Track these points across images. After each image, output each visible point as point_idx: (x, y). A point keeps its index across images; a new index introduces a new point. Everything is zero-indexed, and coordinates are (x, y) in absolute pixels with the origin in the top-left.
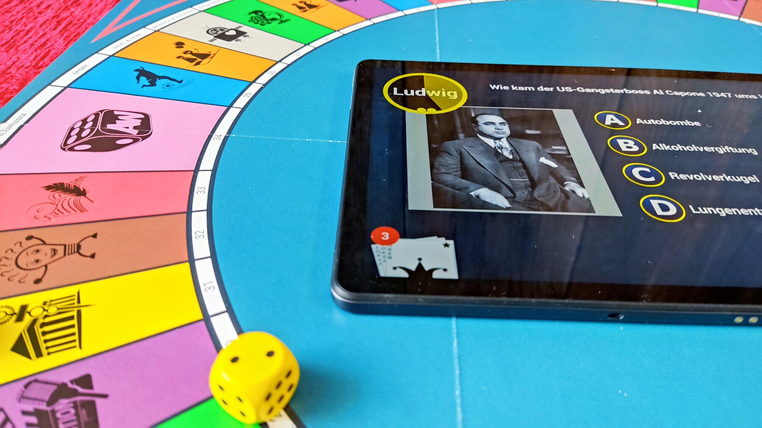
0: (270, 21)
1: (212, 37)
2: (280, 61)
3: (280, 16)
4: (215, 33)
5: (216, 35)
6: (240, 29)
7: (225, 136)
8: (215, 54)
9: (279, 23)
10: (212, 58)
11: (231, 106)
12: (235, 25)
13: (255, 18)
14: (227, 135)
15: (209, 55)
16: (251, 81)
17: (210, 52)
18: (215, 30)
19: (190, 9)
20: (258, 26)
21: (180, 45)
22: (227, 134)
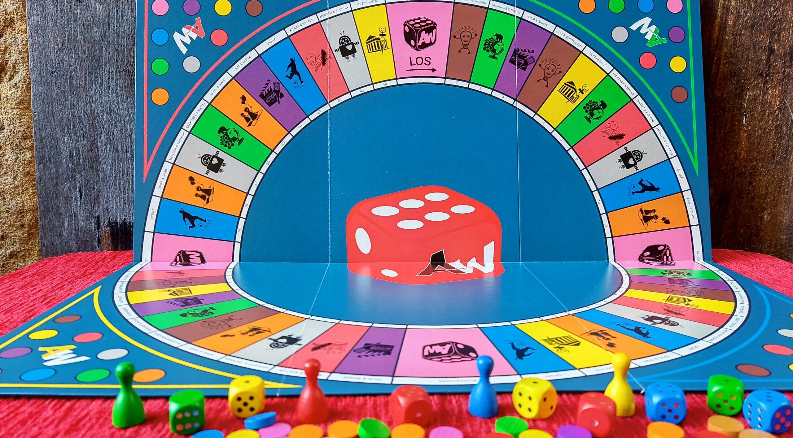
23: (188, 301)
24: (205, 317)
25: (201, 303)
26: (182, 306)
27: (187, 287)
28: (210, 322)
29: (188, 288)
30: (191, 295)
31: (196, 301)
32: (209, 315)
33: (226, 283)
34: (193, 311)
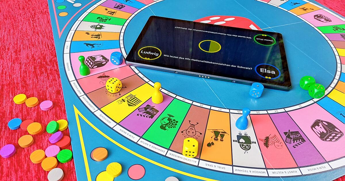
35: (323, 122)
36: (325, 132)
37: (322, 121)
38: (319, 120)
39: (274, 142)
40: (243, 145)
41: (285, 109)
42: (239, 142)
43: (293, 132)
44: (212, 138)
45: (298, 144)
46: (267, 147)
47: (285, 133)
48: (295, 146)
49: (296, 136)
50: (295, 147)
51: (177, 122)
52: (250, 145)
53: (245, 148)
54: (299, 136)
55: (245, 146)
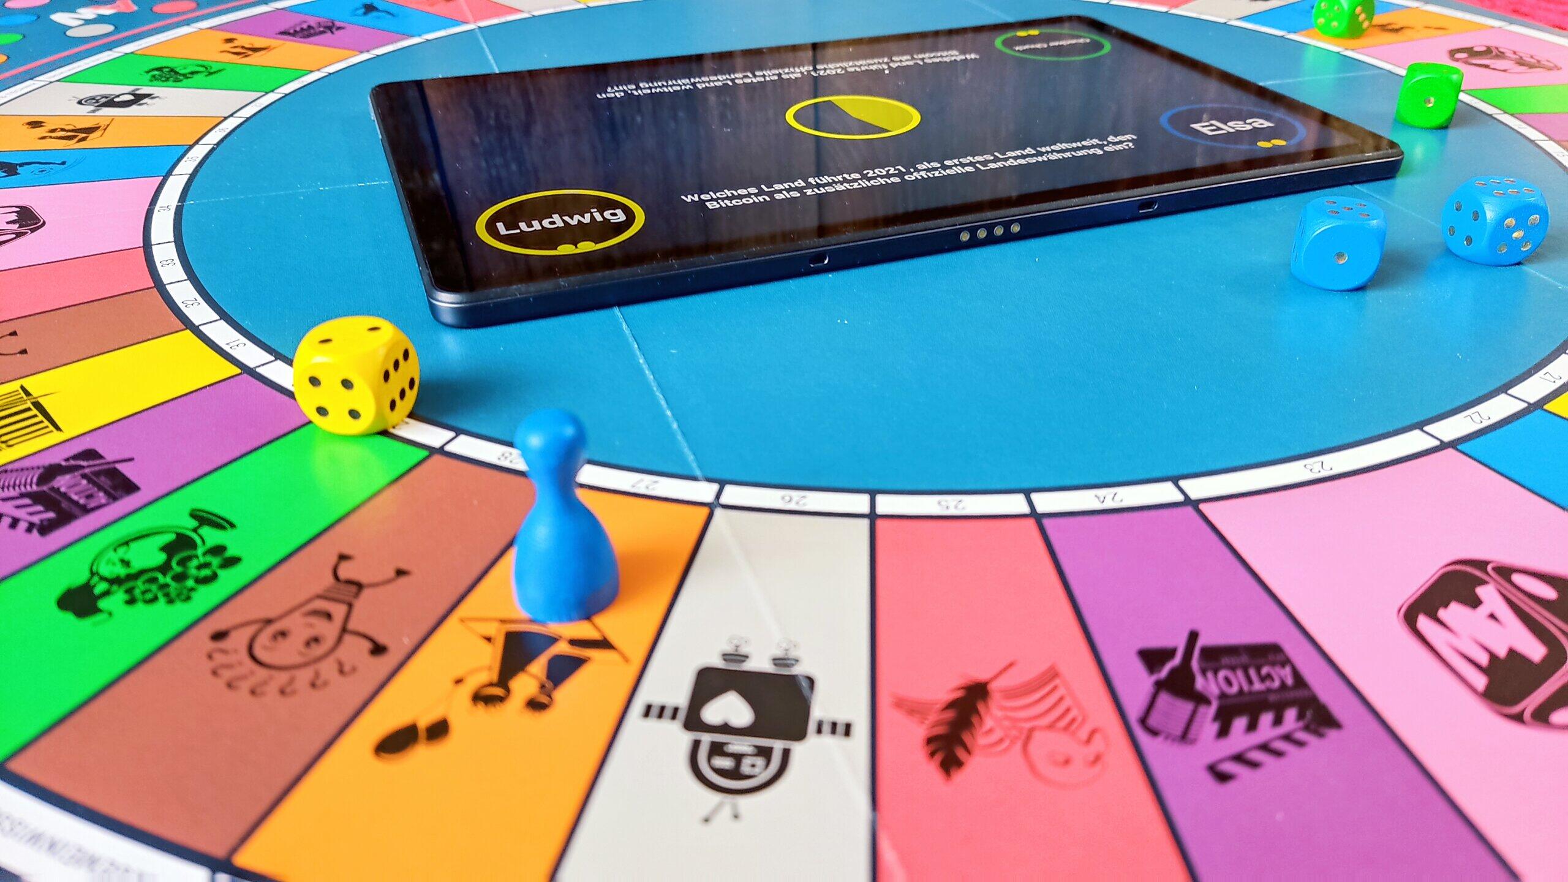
0: (189, 76)
1: (92, 108)
2: (231, 115)
3: (206, 68)
4: (95, 103)
5: (96, 104)
6: (138, 92)
7: (177, 206)
8: (108, 125)
9: (207, 76)
10: (105, 130)
11: (169, 173)
12: (130, 89)
13: (159, 75)
14: (180, 204)
15: (98, 128)
16: (191, 144)
17: (98, 124)
18: (94, 99)
19: (30, 82)
20: (170, 83)
21: (35, 124)
22: (178, 203)
23: (62, 482)
24: (205, 597)
25: (130, 487)
26: (45, 529)
27: (15, 386)
28: (249, 631)
29: (22, 388)
30: (55, 437)
31: (97, 474)
32: (214, 577)
33: (188, 332)
34: (115, 557)
35: (1517, 578)
36: (1536, 651)
37: (1505, 572)
38: (1482, 565)
39: (1028, 725)
40: (717, 749)
41: (1182, 483)
42: (693, 722)
43: (1232, 650)
44: (459, 681)
45: (1265, 747)
46: (950, 764)
47: (1152, 658)
48: (1228, 767)
49: (1250, 682)
50: (1223, 777)
51: (232, 562)
52: (786, 753)
53: (734, 774)
54: (1283, 686)
55: (738, 758)
